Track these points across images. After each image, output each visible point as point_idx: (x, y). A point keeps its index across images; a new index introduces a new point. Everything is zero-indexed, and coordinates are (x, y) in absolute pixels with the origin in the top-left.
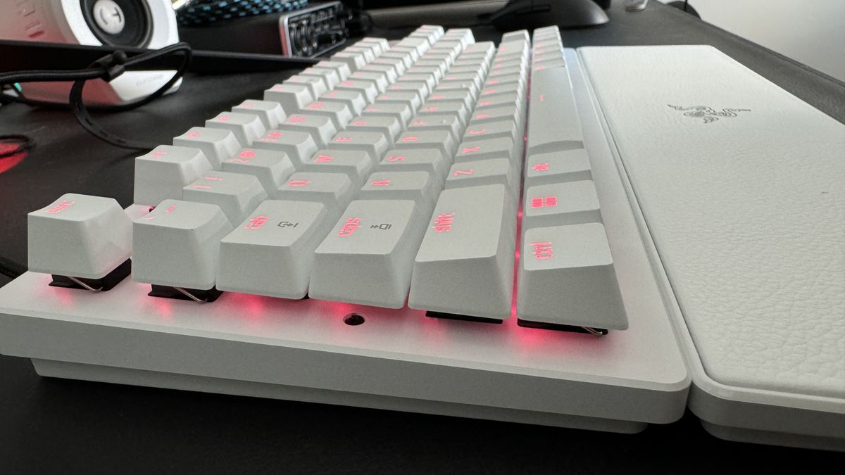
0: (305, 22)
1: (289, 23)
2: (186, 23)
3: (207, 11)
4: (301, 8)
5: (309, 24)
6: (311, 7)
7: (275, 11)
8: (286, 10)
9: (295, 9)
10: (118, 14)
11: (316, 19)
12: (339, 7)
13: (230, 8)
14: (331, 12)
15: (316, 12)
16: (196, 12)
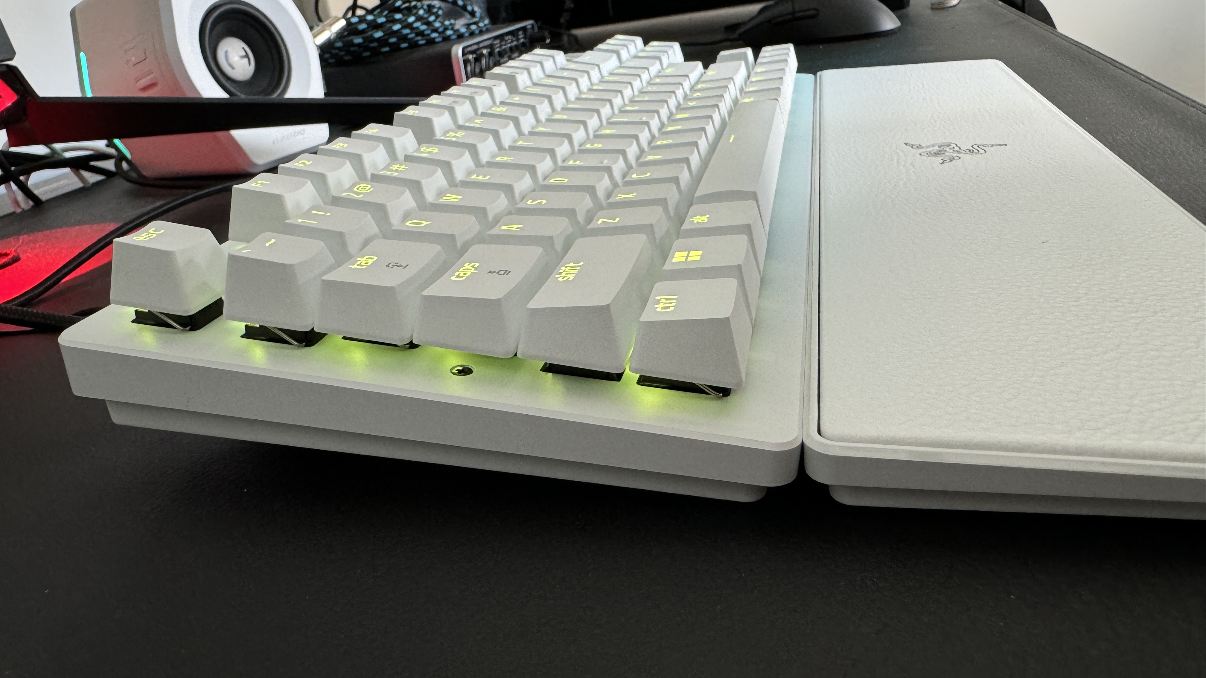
0: (485, 52)
1: (464, 54)
2: (332, 61)
3: (359, 45)
4: (481, 32)
5: (491, 54)
6: (494, 31)
7: (447, 39)
8: (461, 37)
9: (472, 34)
10: (247, 56)
11: (501, 46)
12: (533, 27)
13: (387, 40)
14: (521, 35)
15: (501, 37)
16: (344, 46)
